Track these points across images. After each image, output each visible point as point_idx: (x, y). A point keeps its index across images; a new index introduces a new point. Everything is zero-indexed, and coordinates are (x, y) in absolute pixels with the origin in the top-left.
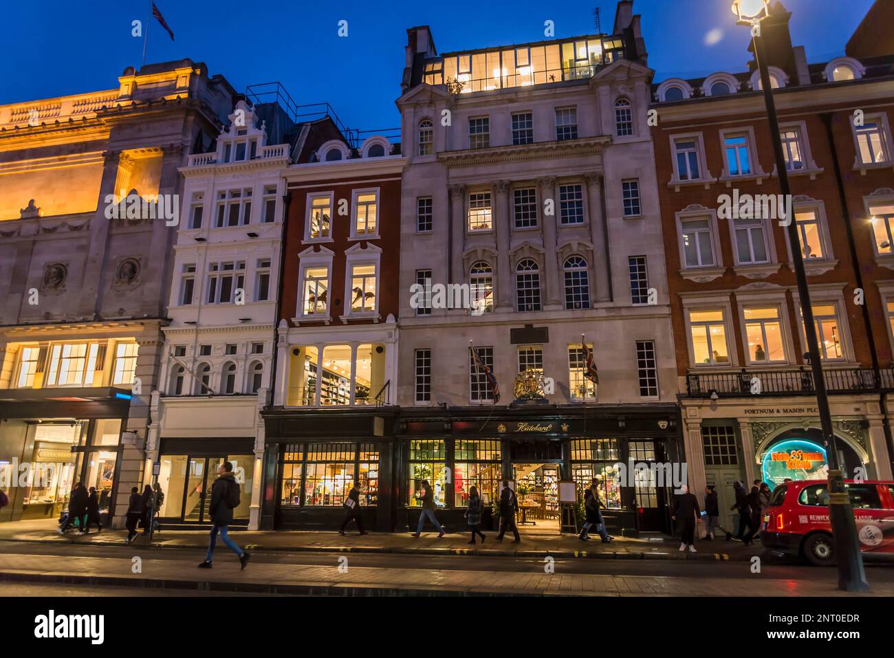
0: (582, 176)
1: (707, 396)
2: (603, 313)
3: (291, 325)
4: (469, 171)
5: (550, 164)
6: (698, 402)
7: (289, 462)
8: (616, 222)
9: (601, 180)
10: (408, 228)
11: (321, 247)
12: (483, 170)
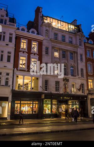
0: (74, 51)
1: (92, 94)
2: (77, 78)
3: (17, 70)
4: (55, 44)
5: (69, 47)
6: (90, 95)
7: (16, 103)
8: (79, 61)
9: (77, 53)
10: (44, 53)
11: (25, 52)
12: (58, 45)
